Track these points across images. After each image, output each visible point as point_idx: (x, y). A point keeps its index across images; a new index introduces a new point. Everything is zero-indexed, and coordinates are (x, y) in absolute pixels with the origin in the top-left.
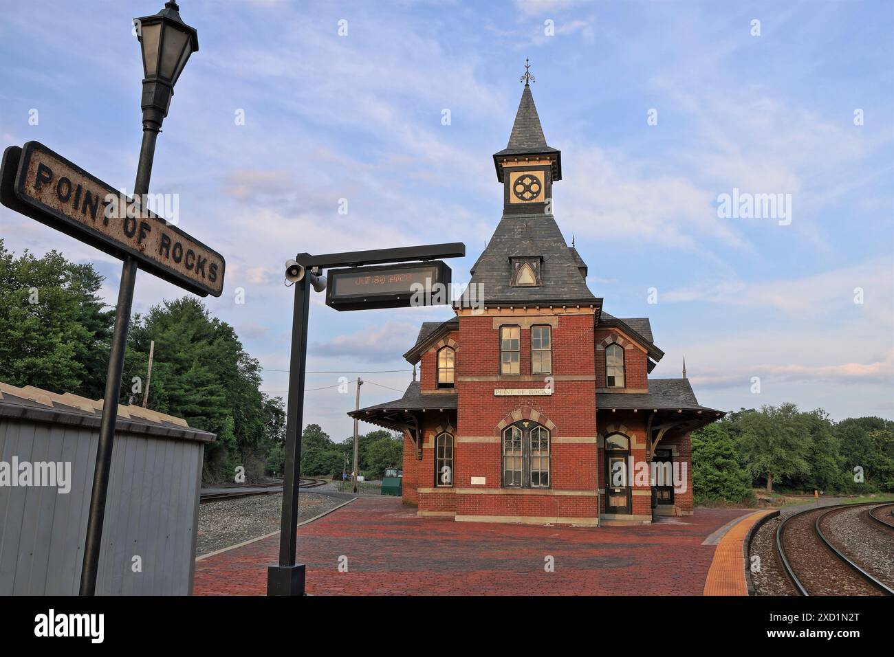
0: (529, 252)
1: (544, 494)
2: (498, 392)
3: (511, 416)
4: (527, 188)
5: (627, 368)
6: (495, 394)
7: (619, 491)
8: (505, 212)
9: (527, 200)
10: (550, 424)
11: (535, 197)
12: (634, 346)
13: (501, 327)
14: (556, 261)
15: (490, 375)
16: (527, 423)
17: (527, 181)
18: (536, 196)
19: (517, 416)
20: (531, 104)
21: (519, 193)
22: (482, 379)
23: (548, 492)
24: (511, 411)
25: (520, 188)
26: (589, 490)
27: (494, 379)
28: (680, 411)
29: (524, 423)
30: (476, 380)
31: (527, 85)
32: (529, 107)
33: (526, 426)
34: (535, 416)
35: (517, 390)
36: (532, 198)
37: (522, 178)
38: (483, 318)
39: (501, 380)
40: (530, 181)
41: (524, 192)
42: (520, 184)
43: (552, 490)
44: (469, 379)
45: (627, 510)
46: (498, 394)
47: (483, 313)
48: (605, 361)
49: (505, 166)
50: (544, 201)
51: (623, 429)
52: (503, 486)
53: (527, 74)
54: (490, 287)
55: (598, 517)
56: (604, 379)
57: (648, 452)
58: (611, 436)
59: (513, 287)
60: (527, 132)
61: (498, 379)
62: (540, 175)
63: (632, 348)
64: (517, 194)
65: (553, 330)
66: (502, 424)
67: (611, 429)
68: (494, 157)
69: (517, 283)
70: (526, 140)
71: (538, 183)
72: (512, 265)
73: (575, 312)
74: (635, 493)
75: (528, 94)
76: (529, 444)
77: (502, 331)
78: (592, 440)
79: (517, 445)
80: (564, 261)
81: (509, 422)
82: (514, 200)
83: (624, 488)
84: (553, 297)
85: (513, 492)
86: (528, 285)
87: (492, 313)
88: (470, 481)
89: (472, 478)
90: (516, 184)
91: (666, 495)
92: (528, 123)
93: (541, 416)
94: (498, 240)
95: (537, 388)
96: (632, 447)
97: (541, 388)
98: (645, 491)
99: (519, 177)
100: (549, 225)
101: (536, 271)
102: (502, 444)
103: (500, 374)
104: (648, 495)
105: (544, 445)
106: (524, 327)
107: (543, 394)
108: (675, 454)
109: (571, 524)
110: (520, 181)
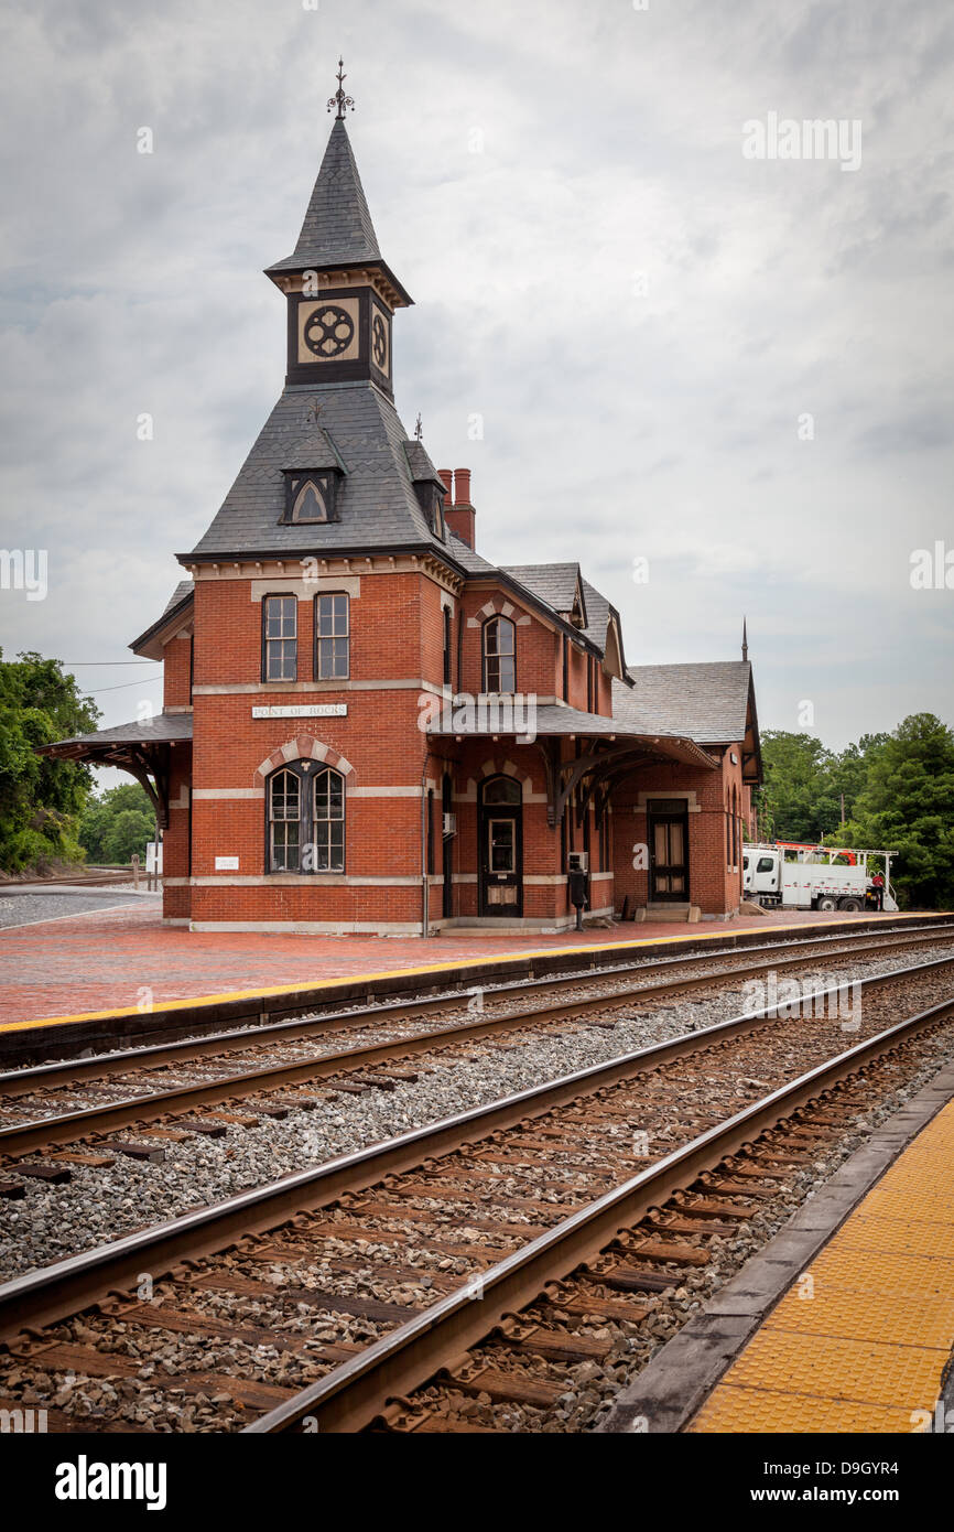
0: (315, 459)
1: (332, 884)
2: (259, 712)
3: (280, 752)
4: (329, 333)
5: (519, 659)
6: (254, 716)
7: (505, 877)
8: (290, 381)
9: (328, 355)
10: (344, 766)
11: (343, 349)
12: (533, 619)
13: (265, 597)
14: (367, 474)
15: (246, 683)
16: (309, 764)
17: (329, 319)
18: (345, 348)
19: (290, 752)
20: (344, 158)
21: (315, 343)
22: (233, 690)
23: (339, 881)
24: (280, 744)
25: (316, 333)
26: (408, 875)
27: (252, 689)
29: (303, 764)
30: (222, 691)
31: (340, 118)
32: (339, 167)
33: (306, 769)
34: (320, 751)
35: (289, 707)
36: (338, 351)
37: (320, 313)
38: (234, 583)
39: (264, 691)
40: (334, 318)
41: (323, 341)
42: (316, 324)
43: (347, 877)
44: (210, 691)
45: (516, 910)
46: (259, 716)
47: (233, 573)
48: (483, 647)
49: (289, 290)
50: (357, 357)
51: (510, 769)
52: (268, 872)
53: (340, 93)
54: (247, 526)
55: (422, 921)
56: (479, 680)
57: (551, 809)
58: (492, 781)
59: (288, 525)
60: (331, 218)
61: (260, 688)
62: (351, 306)
63: (529, 623)
64: (310, 344)
65: (353, 602)
66: (266, 767)
67: (489, 769)
68: (271, 273)
69: (295, 518)
70: (328, 237)
71: (349, 322)
72: (288, 484)
73: (387, 567)
74: (527, 880)
75: (339, 138)
76: (312, 799)
77: (268, 604)
78: (415, 791)
79: (293, 801)
80: (380, 473)
81: (278, 763)
82: (306, 356)
83: (513, 871)
84: (352, 544)
85: (284, 882)
86: (314, 520)
87: (248, 574)
88: (214, 865)
89: (217, 859)
90: (310, 324)
91: (677, 884)
92: (336, 200)
93: (329, 752)
94: (272, 436)
95: (324, 703)
96: (525, 801)
97: (329, 703)
98: (546, 877)
99: (315, 312)
100: (363, 405)
101: (326, 495)
102: (266, 801)
103: (264, 680)
104: (550, 882)
105: (336, 802)
106: (301, 598)
107: (334, 714)
108: (694, 808)
109: (376, 934)
110: (316, 320)
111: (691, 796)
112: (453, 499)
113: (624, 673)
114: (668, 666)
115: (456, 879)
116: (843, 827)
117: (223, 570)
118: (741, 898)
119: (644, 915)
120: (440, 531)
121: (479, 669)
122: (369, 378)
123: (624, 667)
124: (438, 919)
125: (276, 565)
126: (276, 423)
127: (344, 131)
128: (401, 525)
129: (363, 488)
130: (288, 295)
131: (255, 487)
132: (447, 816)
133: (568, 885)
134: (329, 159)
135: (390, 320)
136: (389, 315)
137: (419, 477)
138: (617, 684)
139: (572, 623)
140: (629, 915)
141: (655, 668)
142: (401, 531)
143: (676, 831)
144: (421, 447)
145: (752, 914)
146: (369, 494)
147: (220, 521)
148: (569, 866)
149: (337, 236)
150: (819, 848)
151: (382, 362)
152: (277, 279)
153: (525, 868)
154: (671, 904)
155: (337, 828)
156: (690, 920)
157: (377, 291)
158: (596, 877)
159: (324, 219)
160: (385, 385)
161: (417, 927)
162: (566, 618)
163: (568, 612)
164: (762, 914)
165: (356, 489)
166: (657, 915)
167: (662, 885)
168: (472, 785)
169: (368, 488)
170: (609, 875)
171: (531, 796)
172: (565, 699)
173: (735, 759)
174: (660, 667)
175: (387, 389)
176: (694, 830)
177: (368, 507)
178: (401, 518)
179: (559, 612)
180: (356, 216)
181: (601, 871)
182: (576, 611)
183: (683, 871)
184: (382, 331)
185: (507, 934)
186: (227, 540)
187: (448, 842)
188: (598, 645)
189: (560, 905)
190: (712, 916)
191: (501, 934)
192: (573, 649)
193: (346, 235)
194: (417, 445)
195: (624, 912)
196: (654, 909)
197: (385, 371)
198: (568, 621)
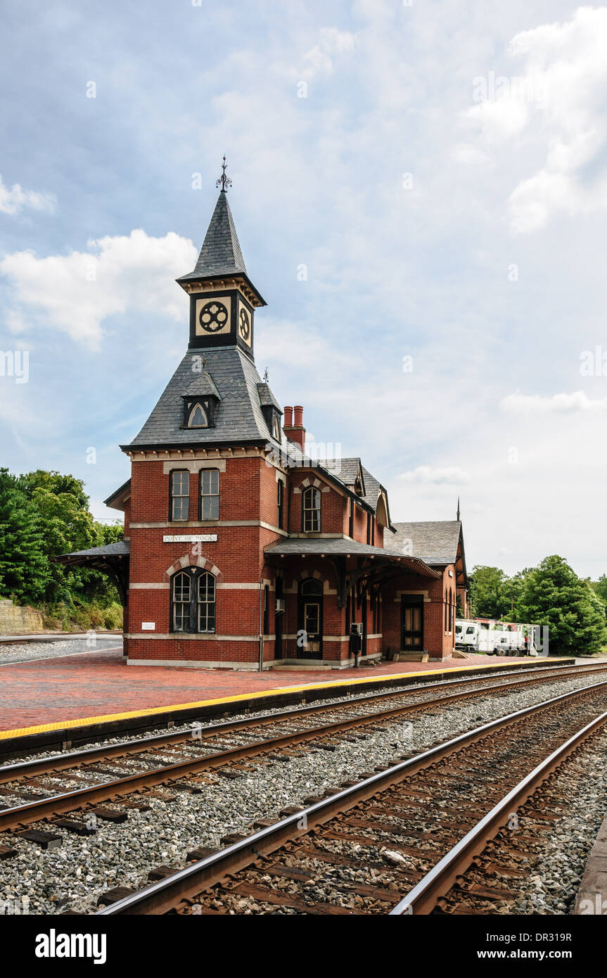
0: (201, 390)
1: (208, 639)
2: (167, 539)
3: (179, 562)
4: (214, 318)
5: (323, 512)
6: (164, 541)
7: (313, 637)
8: (191, 346)
9: (213, 331)
10: (215, 571)
11: (221, 328)
12: (331, 489)
13: (171, 472)
14: (232, 399)
15: (160, 522)
16: (195, 569)
17: (214, 309)
18: (223, 326)
19: (185, 562)
21: (206, 324)
22: (153, 526)
23: (212, 638)
24: (179, 557)
25: (206, 318)
26: (250, 635)
27: (163, 525)
28: (373, 557)
29: (192, 569)
30: (146, 526)
31: (223, 191)
32: (222, 219)
33: (194, 572)
34: (201, 562)
35: (185, 536)
36: (219, 328)
37: (209, 306)
38: (154, 463)
39: (170, 526)
40: (217, 309)
41: (210, 322)
42: (206, 312)
43: (216, 635)
44: (139, 526)
45: (318, 656)
46: (167, 541)
47: (153, 457)
48: (303, 504)
49: (191, 292)
50: (229, 332)
51: (317, 575)
52: (172, 631)
53: (224, 177)
54: (162, 430)
55: (259, 662)
56: (300, 523)
57: (339, 598)
58: (307, 582)
59: (185, 429)
60: (217, 250)
61: (168, 525)
62: (226, 301)
63: (329, 491)
64: (203, 324)
65: (222, 474)
66: (171, 571)
67: (305, 575)
68: (180, 282)
69: (190, 425)
70: (215, 260)
71: (225, 311)
72: (186, 405)
73: (242, 454)
74: (325, 639)
75: (222, 202)
76: (197, 590)
77: (173, 476)
78: (255, 586)
79: (186, 591)
80: (239, 399)
81: (178, 568)
82: (200, 331)
83: (318, 633)
84: (221, 439)
85: (180, 638)
86: (200, 426)
87: (162, 458)
88: (141, 627)
89: (143, 623)
90: (203, 313)
91: (417, 641)
92: (219, 239)
93: (207, 562)
94: (179, 378)
95: (204, 534)
96: (325, 593)
97: (207, 534)
98: (335, 637)
99: (206, 305)
100: (232, 360)
101: (207, 411)
102: (171, 590)
103: (170, 520)
104: (338, 640)
105: (211, 591)
106: (192, 472)
107: (210, 540)
108: (427, 600)
109: (232, 669)
110: (206, 310)
111: (426, 593)
112: (293, 424)
113: (390, 525)
114: (416, 523)
115: (285, 637)
116: (511, 612)
117: (148, 455)
118: (454, 649)
119: (398, 658)
120: (278, 436)
121: (300, 517)
122: (236, 344)
123: (390, 521)
124: (271, 660)
125: (177, 452)
126: (182, 370)
127: (225, 199)
128: (250, 429)
129: (229, 408)
130: (190, 295)
131: (167, 408)
132: (278, 601)
133: (350, 642)
134: (216, 215)
135: (252, 313)
136: (252, 311)
137: (265, 403)
138: (386, 531)
139: (357, 493)
140: (390, 657)
141: (409, 524)
142: (250, 433)
143: (417, 613)
144: (267, 386)
145: (459, 657)
146: (232, 411)
147: (147, 427)
148: (351, 631)
149: (220, 260)
150: (498, 622)
151: (246, 337)
152: (184, 285)
153: (324, 632)
154: (413, 652)
155: (212, 606)
156: (423, 661)
157: (243, 293)
158: (370, 636)
159: (212, 250)
160: (248, 351)
161: (256, 665)
162: (352, 489)
163: (352, 485)
164: (464, 658)
165: (225, 408)
166: (404, 657)
167: (409, 641)
168: (295, 584)
169: (233, 407)
170: (380, 636)
171: (328, 591)
172: (351, 535)
173: (451, 574)
174: (412, 523)
175: (249, 353)
176: (427, 612)
177: (232, 419)
178: (250, 425)
179: (347, 485)
180: (230, 248)
181: (374, 633)
182: (357, 485)
183: (420, 634)
184: (247, 318)
185: (311, 670)
186: (151, 438)
187: (279, 616)
188: (373, 507)
189: (344, 653)
190: (435, 659)
191: (307, 669)
192: (356, 508)
193: (224, 259)
194: (265, 386)
195: (387, 656)
196: (403, 654)
197: (248, 342)
198: (353, 491)
